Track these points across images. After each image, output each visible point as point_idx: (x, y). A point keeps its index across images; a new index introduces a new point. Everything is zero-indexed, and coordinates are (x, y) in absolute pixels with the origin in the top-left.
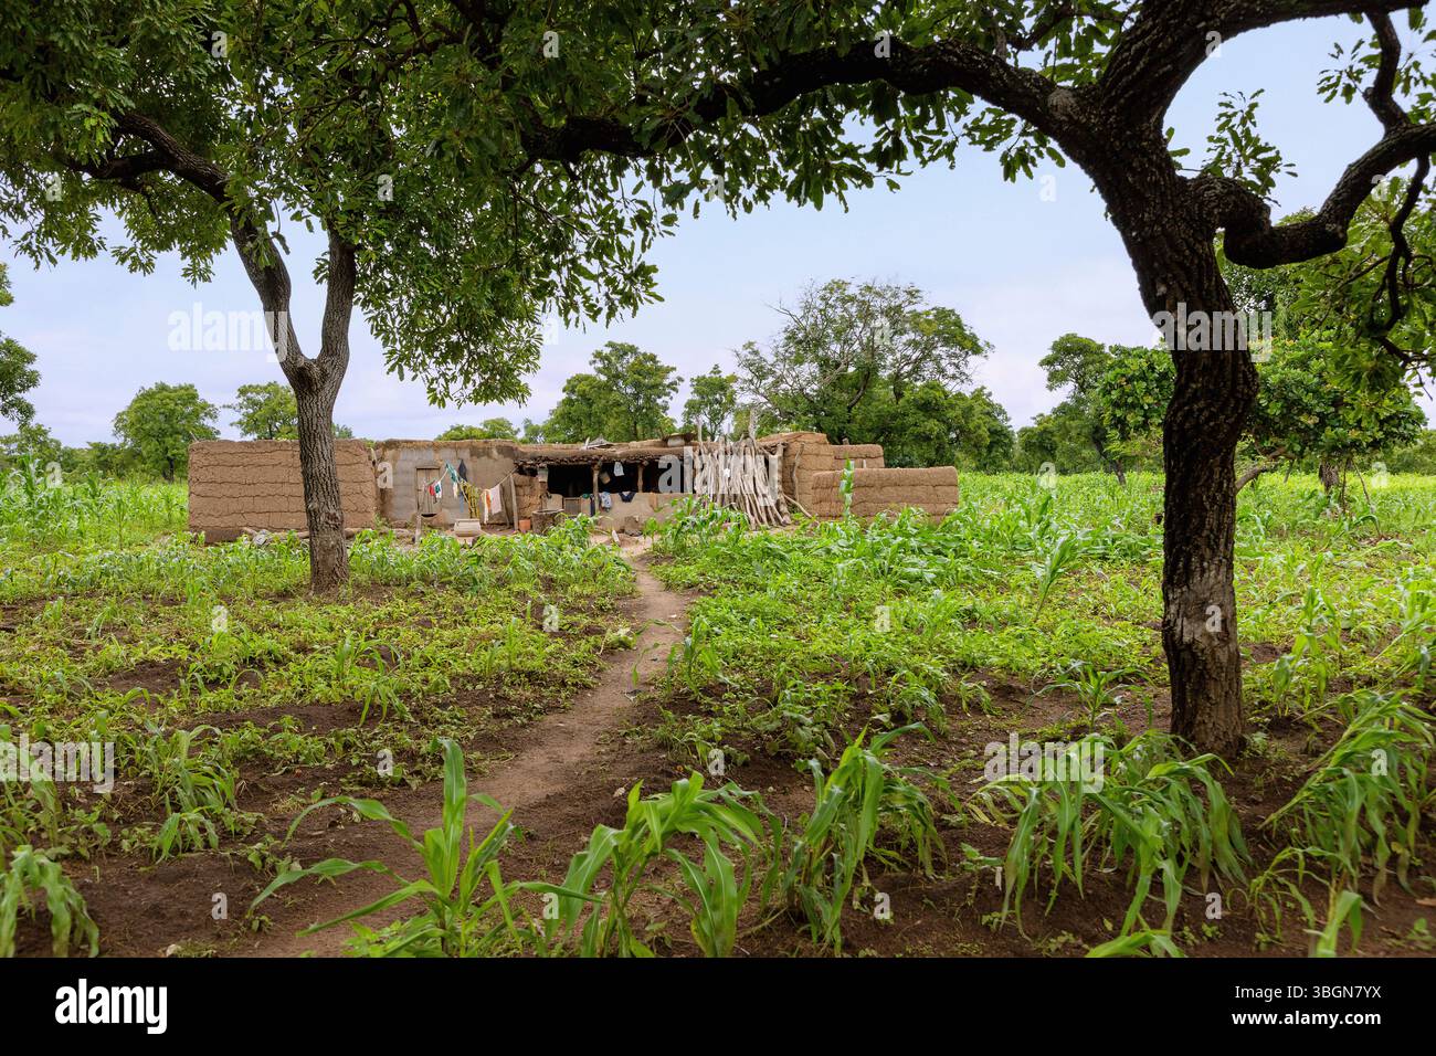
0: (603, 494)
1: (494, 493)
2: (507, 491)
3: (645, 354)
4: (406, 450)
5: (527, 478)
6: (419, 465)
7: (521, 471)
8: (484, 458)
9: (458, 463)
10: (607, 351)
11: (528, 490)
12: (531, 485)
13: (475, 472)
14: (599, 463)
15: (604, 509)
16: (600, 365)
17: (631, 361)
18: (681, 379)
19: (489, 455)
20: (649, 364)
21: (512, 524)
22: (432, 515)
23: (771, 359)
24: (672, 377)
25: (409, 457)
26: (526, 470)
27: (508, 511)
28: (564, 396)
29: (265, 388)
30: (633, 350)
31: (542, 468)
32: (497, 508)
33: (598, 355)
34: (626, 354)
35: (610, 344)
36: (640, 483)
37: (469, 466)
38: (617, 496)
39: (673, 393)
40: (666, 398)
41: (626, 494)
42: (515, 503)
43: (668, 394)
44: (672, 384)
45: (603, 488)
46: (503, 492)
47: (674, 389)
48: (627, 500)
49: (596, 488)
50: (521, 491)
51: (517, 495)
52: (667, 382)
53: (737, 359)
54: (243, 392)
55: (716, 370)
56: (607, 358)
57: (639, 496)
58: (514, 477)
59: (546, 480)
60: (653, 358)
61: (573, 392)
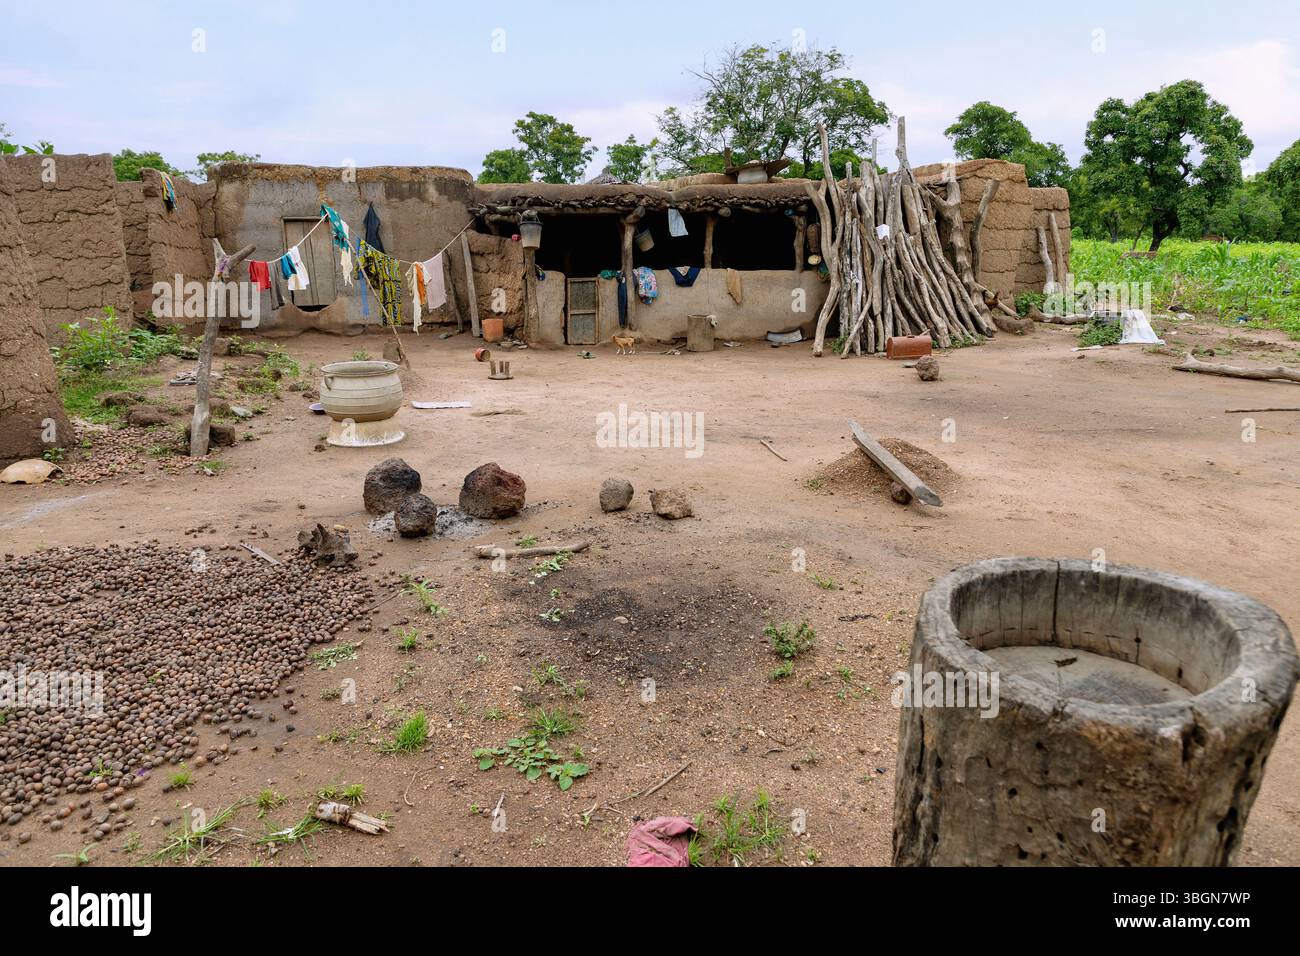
0: (640, 271)
1: (431, 270)
2: (457, 265)
3: (563, 125)
4: (260, 183)
5: (493, 240)
6: (289, 211)
7: (480, 225)
8: (412, 202)
9: (363, 210)
10: (528, 120)
11: (495, 261)
12: (501, 253)
13: (395, 226)
14: (639, 211)
15: (644, 300)
16: (522, 134)
17: (551, 131)
18: (596, 149)
19: (422, 196)
20: (567, 134)
21: (468, 324)
22: (319, 308)
23: (689, 125)
24: (587, 146)
25: (269, 197)
26: (494, 223)
27: (461, 303)
28: (484, 169)
29: (223, 156)
30: (552, 120)
31: (529, 219)
32: (438, 298)
33: (520, 124)
34: (545, 124)
35: (531, 115)
36: (709, 251)
37: (384, 215)
38: (666, 274)
39: (587, 162)
40: (582, 166)
41: (683, 270)
42: (471, 286)
43: (583, 162)
44: (587, 153)
45: (642, 259)
46: (451, 266)
47: (589, 158)
48: (685, 282)
49: (628, 261)
50: (482, 264)
51: (475, 270)
52: (583, 151)
53: (658, 125)
54: (202, 159)
55: (631, 139)
56: (528, 127)
57: (707, 274)
58: (468, 237)
59: (536, 242)
60: (569, 129)
61: (491, 165)
